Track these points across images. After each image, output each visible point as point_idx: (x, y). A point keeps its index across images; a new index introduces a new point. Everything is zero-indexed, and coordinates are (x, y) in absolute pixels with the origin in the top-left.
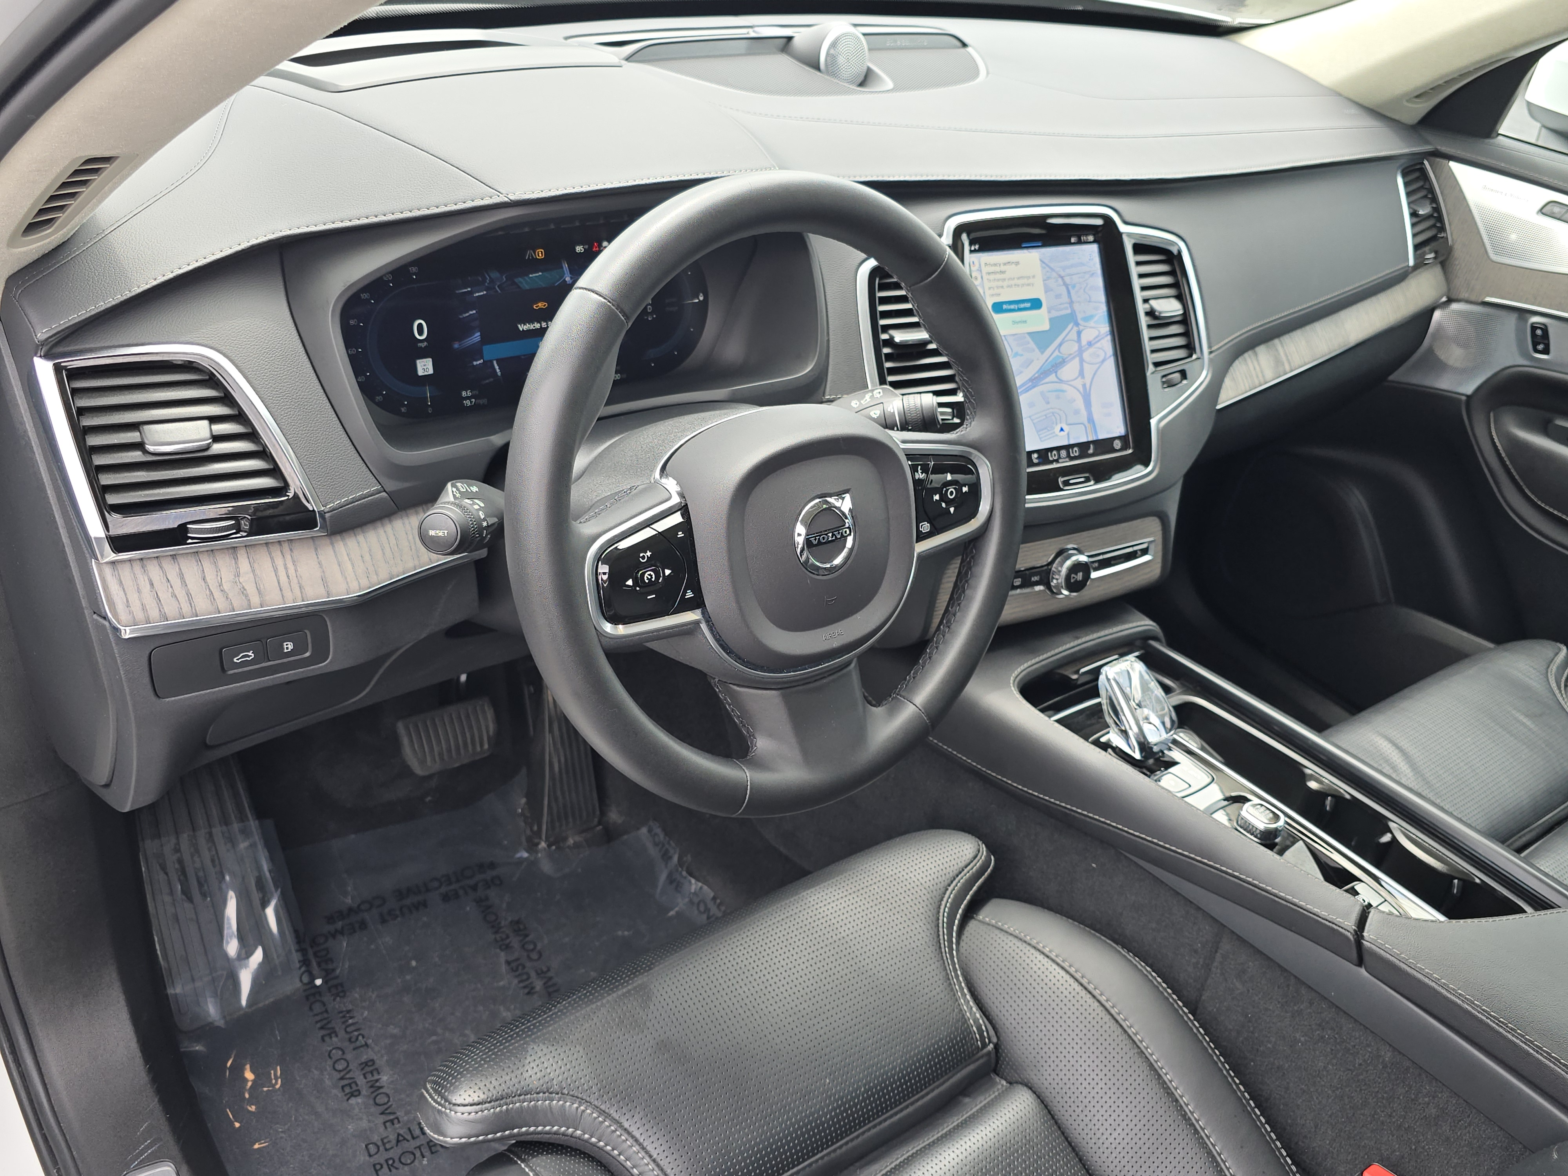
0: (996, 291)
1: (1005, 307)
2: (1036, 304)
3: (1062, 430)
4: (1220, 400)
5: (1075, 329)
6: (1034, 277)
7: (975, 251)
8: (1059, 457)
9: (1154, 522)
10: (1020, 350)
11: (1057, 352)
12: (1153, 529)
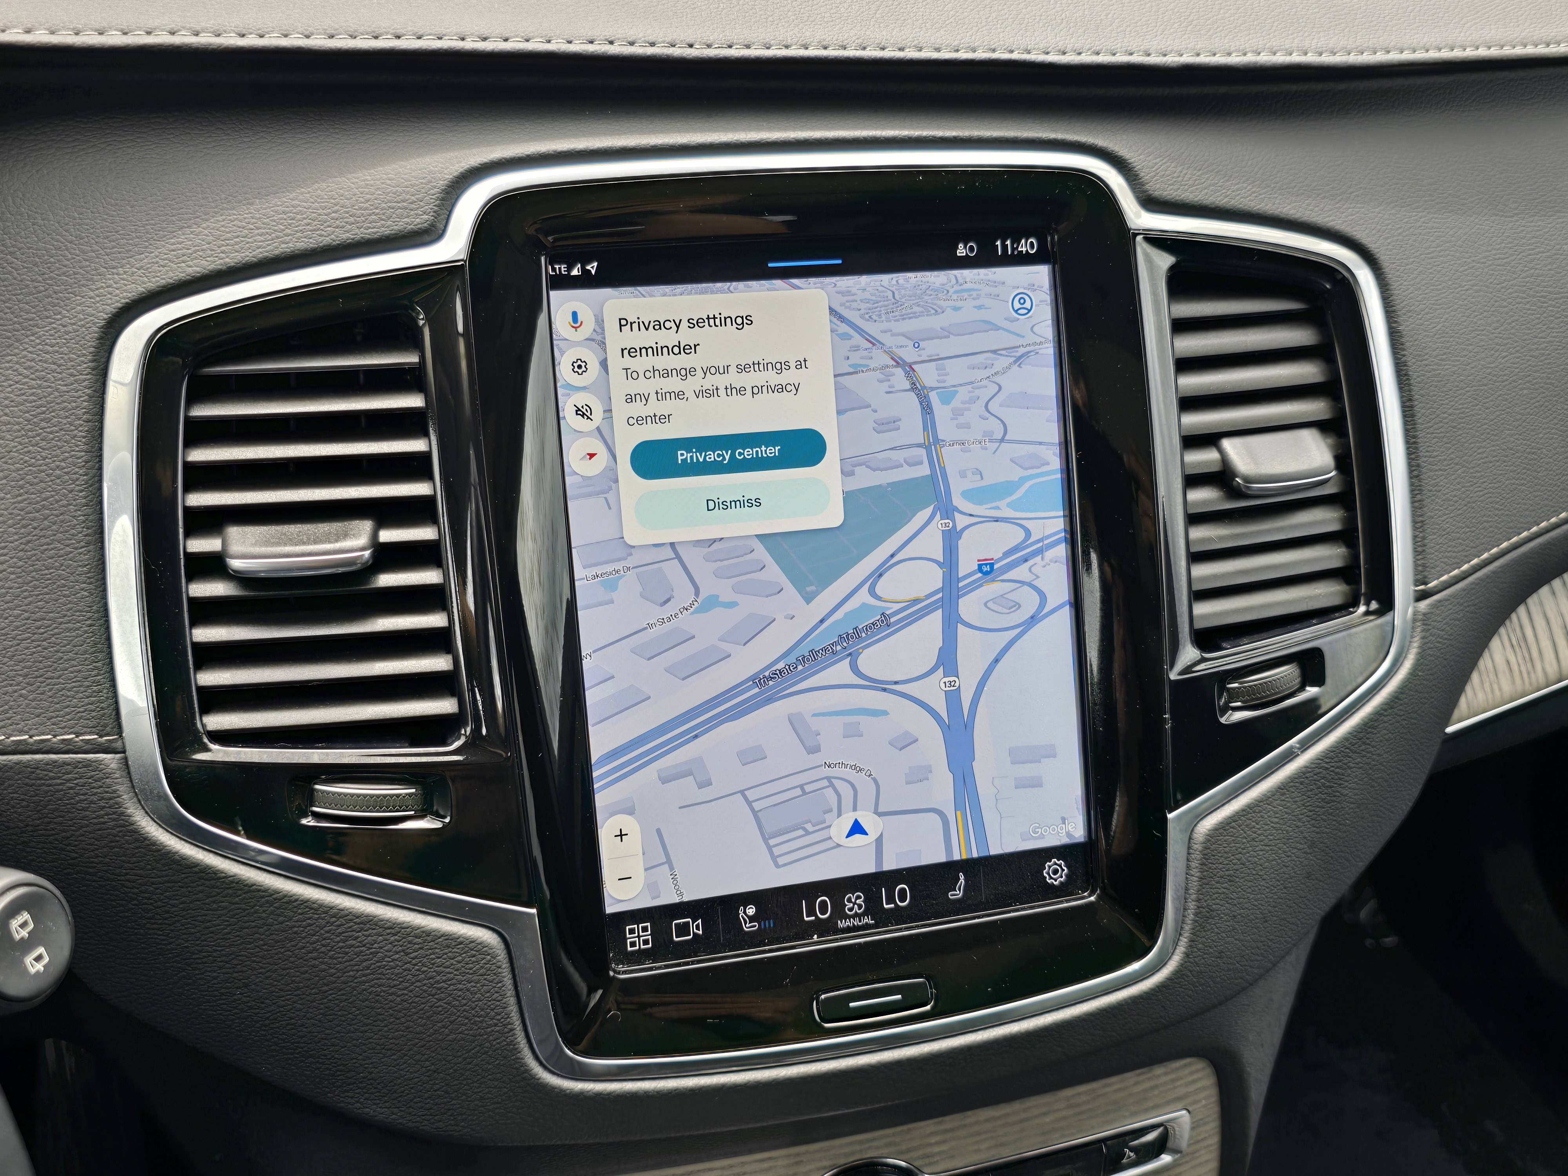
1: (682, 455)
2: (802, 448)
3: (857, 829)
4: (1456, 714)
5: (939, 524)
6: (801, 364)
7: (586, 281)
8: (839, 912)
9: (1187, 1071)
10: (724, 590)
11: (863, 596)
12: (1182, 1091)
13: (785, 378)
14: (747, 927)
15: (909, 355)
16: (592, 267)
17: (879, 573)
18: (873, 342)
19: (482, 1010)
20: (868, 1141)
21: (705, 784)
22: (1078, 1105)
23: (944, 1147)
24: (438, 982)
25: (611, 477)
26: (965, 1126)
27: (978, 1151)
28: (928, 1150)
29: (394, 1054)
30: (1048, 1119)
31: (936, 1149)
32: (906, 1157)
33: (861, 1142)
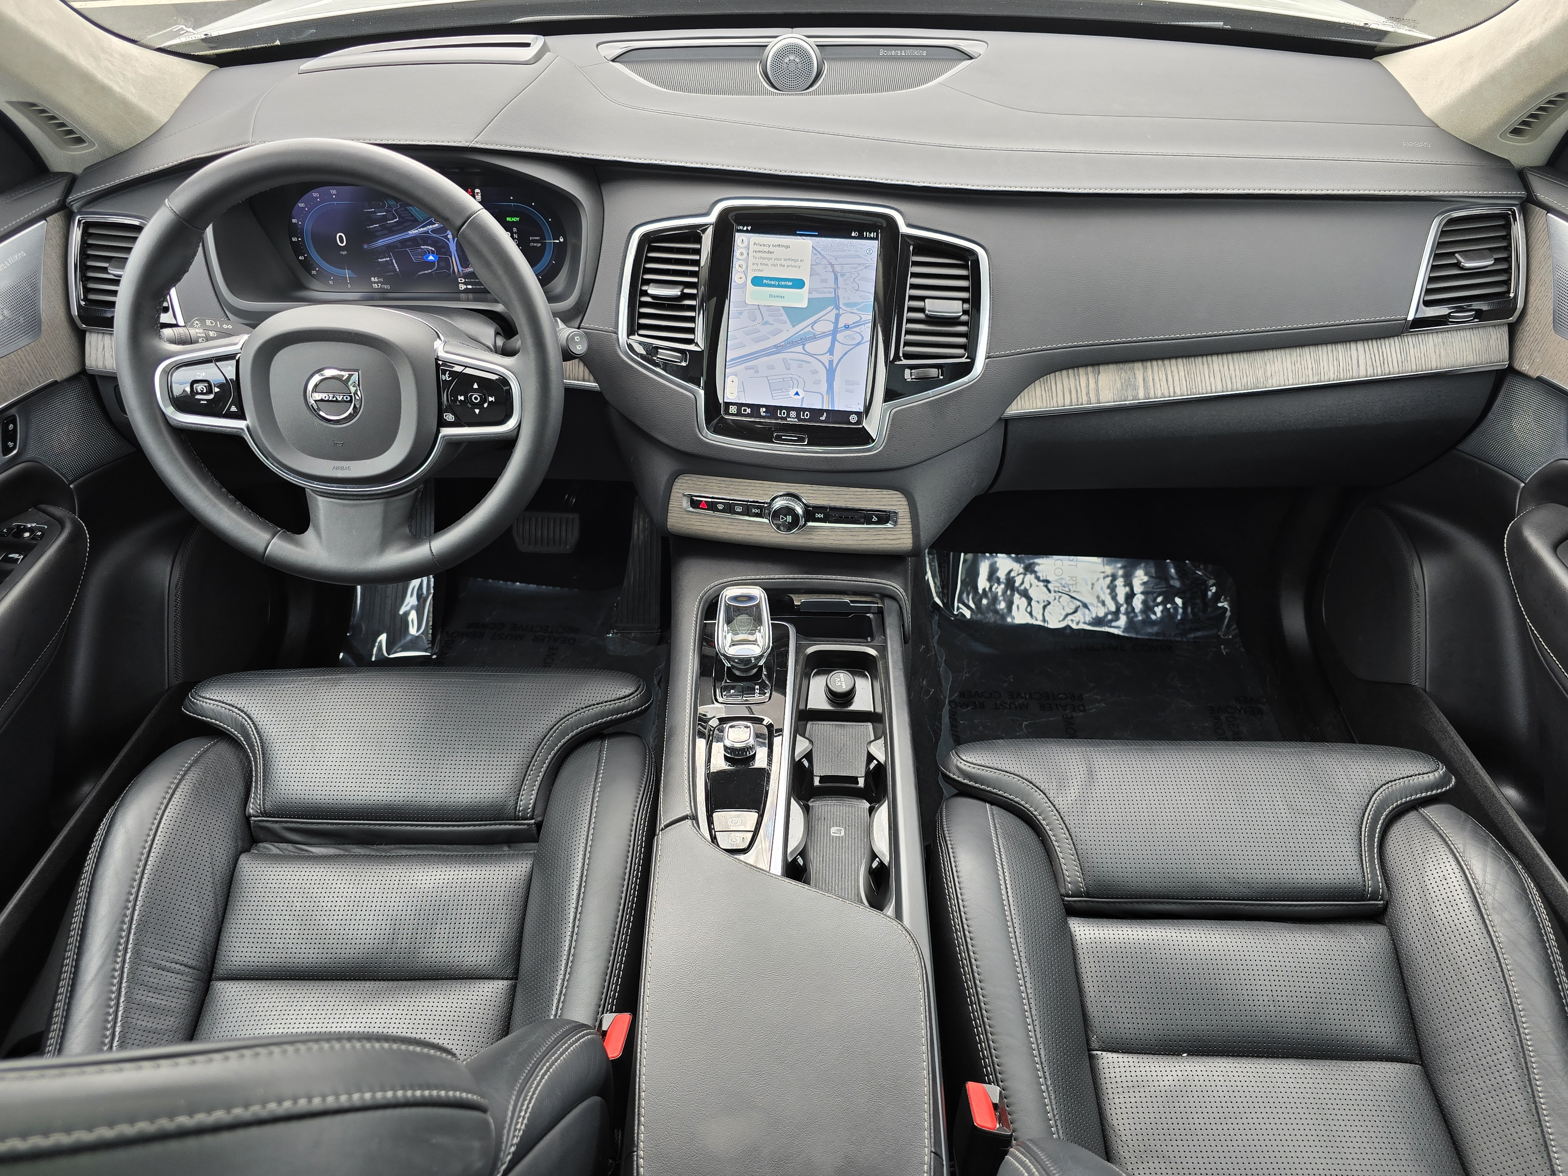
0: (760, 267)
1: (765, 281)
2: (798, 284)
3: (797, 394)
5: (835, 311)
6: (802, 260)
7: (747, 231)
8: (788, 416)
9: (896, 495)
10: (771, 320)
11: (809, 328)
12: (895, 503)
13: (797, 264)
14: (762, 414)
15: (833, 262)
16: (749, 228)
17: (815, 323)
18: (823, 257)
21: (757, 372)
24: (677, 405)
25: (745, 284)
29: (665, 422)
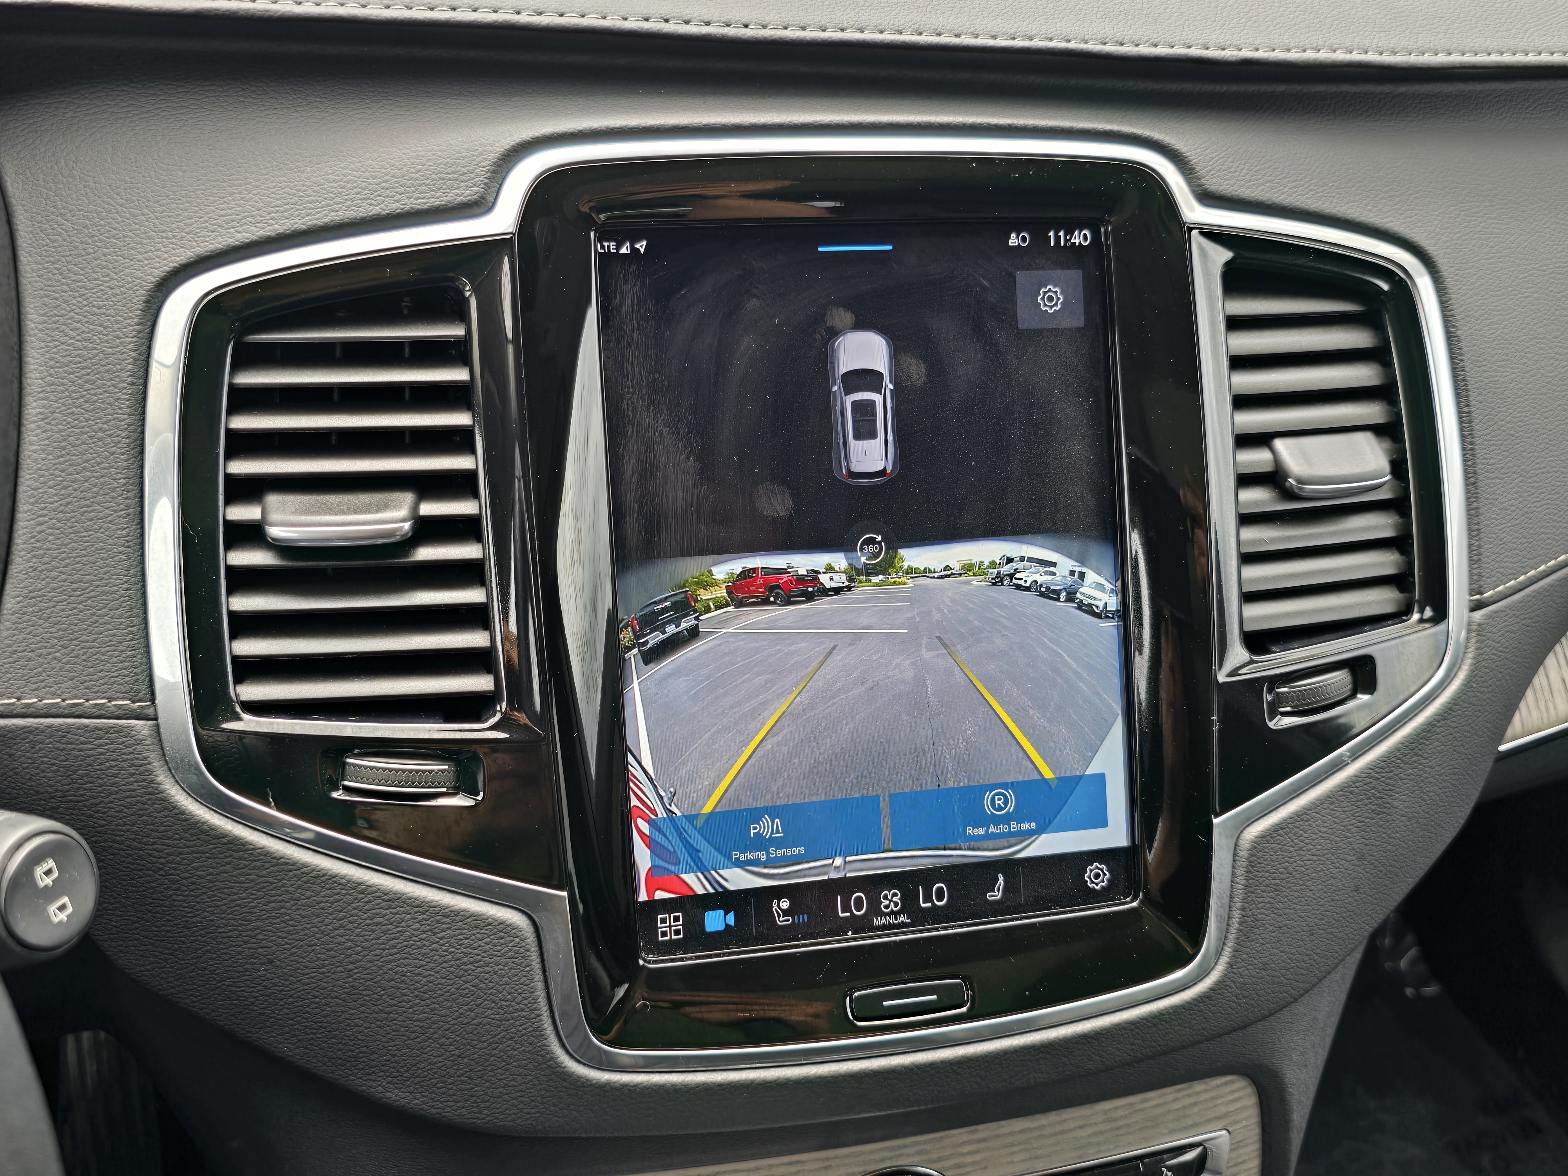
4: (1509, 732)
8: (875, 909)
9: (1227, 1089)
12: (1223, 1110)
16: (641, 246)
19: (509, 994)
20: (900, 1147)
22: (1116, 1120)
23: (977, 1157)
24: (465, 964)
26: (998, 1136)
27: (1012, 1163)
28: (960, 1160)
29: (418, 1037)
30: (1084, 1133)
31: (968, 1159)
32: (938, 1166)
33: (891, 1149)
